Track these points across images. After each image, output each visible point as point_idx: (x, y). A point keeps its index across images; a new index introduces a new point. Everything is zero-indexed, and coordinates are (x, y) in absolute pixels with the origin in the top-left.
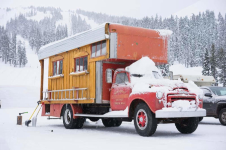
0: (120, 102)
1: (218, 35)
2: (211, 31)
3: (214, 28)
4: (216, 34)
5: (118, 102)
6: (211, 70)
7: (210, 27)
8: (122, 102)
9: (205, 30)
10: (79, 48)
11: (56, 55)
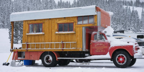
0: (101, 50)
1: (13, 9)
2: (8, 6)
3: (11, 4)
4: (12, 8)
5: (98, 50)
6: (15, 32)
7: (8, 3)
8: (102, 50)
9: (5, 5)
10: (65, 18)
11: (35, 20)
